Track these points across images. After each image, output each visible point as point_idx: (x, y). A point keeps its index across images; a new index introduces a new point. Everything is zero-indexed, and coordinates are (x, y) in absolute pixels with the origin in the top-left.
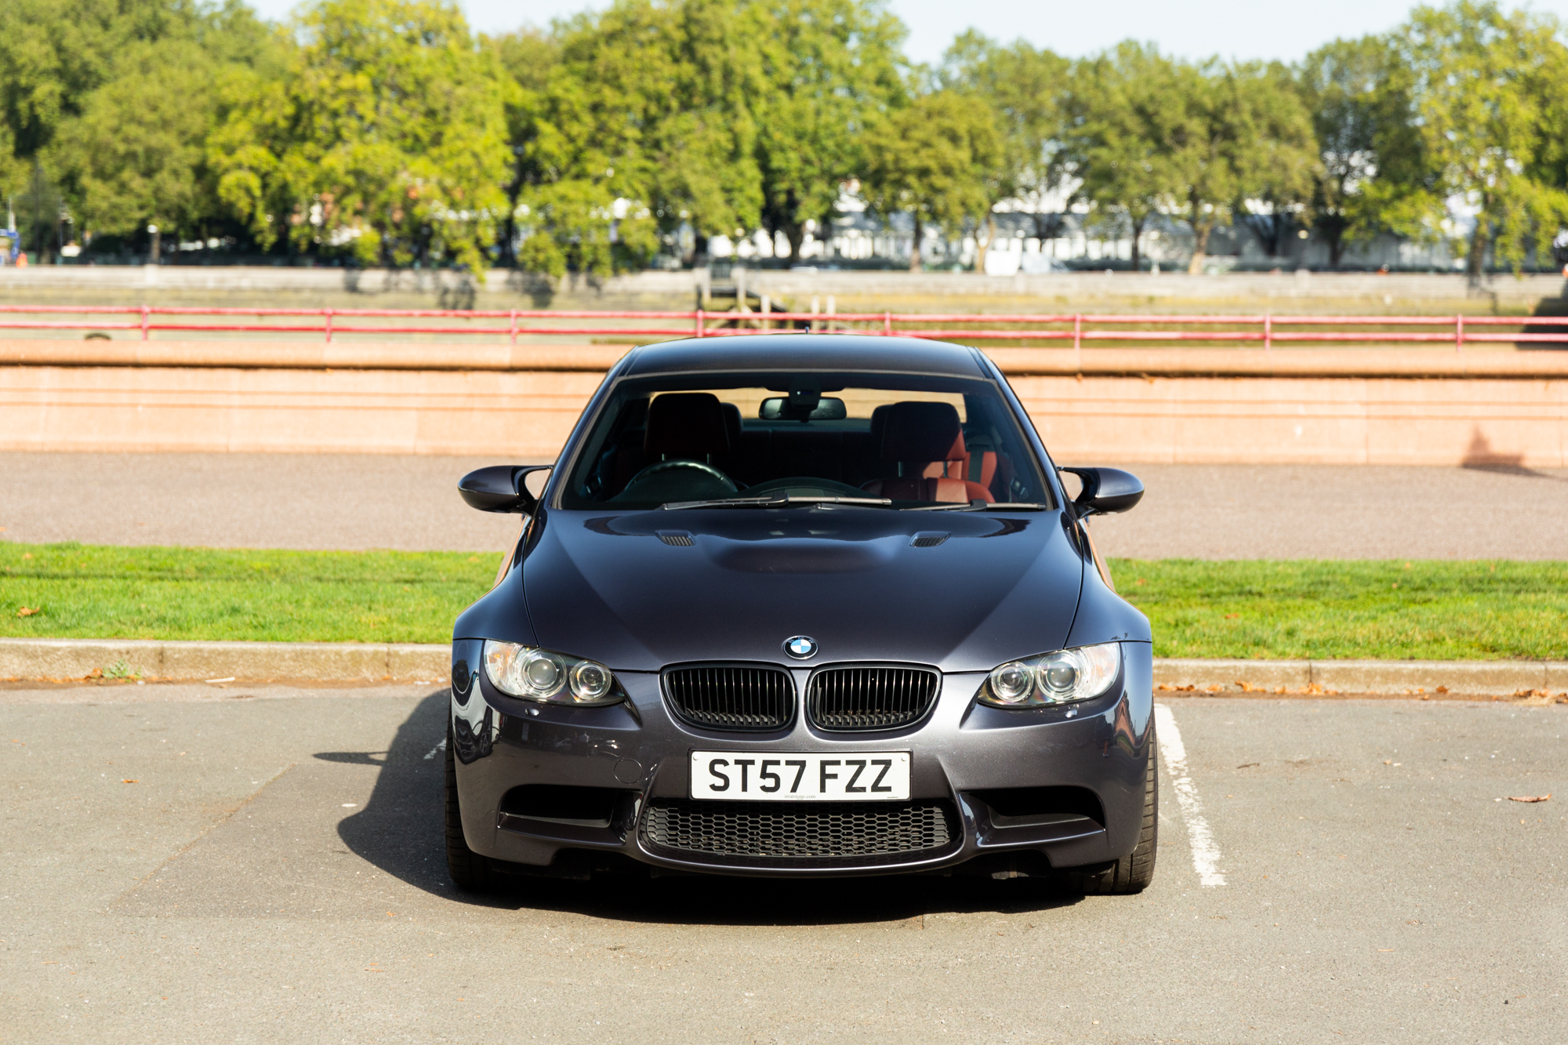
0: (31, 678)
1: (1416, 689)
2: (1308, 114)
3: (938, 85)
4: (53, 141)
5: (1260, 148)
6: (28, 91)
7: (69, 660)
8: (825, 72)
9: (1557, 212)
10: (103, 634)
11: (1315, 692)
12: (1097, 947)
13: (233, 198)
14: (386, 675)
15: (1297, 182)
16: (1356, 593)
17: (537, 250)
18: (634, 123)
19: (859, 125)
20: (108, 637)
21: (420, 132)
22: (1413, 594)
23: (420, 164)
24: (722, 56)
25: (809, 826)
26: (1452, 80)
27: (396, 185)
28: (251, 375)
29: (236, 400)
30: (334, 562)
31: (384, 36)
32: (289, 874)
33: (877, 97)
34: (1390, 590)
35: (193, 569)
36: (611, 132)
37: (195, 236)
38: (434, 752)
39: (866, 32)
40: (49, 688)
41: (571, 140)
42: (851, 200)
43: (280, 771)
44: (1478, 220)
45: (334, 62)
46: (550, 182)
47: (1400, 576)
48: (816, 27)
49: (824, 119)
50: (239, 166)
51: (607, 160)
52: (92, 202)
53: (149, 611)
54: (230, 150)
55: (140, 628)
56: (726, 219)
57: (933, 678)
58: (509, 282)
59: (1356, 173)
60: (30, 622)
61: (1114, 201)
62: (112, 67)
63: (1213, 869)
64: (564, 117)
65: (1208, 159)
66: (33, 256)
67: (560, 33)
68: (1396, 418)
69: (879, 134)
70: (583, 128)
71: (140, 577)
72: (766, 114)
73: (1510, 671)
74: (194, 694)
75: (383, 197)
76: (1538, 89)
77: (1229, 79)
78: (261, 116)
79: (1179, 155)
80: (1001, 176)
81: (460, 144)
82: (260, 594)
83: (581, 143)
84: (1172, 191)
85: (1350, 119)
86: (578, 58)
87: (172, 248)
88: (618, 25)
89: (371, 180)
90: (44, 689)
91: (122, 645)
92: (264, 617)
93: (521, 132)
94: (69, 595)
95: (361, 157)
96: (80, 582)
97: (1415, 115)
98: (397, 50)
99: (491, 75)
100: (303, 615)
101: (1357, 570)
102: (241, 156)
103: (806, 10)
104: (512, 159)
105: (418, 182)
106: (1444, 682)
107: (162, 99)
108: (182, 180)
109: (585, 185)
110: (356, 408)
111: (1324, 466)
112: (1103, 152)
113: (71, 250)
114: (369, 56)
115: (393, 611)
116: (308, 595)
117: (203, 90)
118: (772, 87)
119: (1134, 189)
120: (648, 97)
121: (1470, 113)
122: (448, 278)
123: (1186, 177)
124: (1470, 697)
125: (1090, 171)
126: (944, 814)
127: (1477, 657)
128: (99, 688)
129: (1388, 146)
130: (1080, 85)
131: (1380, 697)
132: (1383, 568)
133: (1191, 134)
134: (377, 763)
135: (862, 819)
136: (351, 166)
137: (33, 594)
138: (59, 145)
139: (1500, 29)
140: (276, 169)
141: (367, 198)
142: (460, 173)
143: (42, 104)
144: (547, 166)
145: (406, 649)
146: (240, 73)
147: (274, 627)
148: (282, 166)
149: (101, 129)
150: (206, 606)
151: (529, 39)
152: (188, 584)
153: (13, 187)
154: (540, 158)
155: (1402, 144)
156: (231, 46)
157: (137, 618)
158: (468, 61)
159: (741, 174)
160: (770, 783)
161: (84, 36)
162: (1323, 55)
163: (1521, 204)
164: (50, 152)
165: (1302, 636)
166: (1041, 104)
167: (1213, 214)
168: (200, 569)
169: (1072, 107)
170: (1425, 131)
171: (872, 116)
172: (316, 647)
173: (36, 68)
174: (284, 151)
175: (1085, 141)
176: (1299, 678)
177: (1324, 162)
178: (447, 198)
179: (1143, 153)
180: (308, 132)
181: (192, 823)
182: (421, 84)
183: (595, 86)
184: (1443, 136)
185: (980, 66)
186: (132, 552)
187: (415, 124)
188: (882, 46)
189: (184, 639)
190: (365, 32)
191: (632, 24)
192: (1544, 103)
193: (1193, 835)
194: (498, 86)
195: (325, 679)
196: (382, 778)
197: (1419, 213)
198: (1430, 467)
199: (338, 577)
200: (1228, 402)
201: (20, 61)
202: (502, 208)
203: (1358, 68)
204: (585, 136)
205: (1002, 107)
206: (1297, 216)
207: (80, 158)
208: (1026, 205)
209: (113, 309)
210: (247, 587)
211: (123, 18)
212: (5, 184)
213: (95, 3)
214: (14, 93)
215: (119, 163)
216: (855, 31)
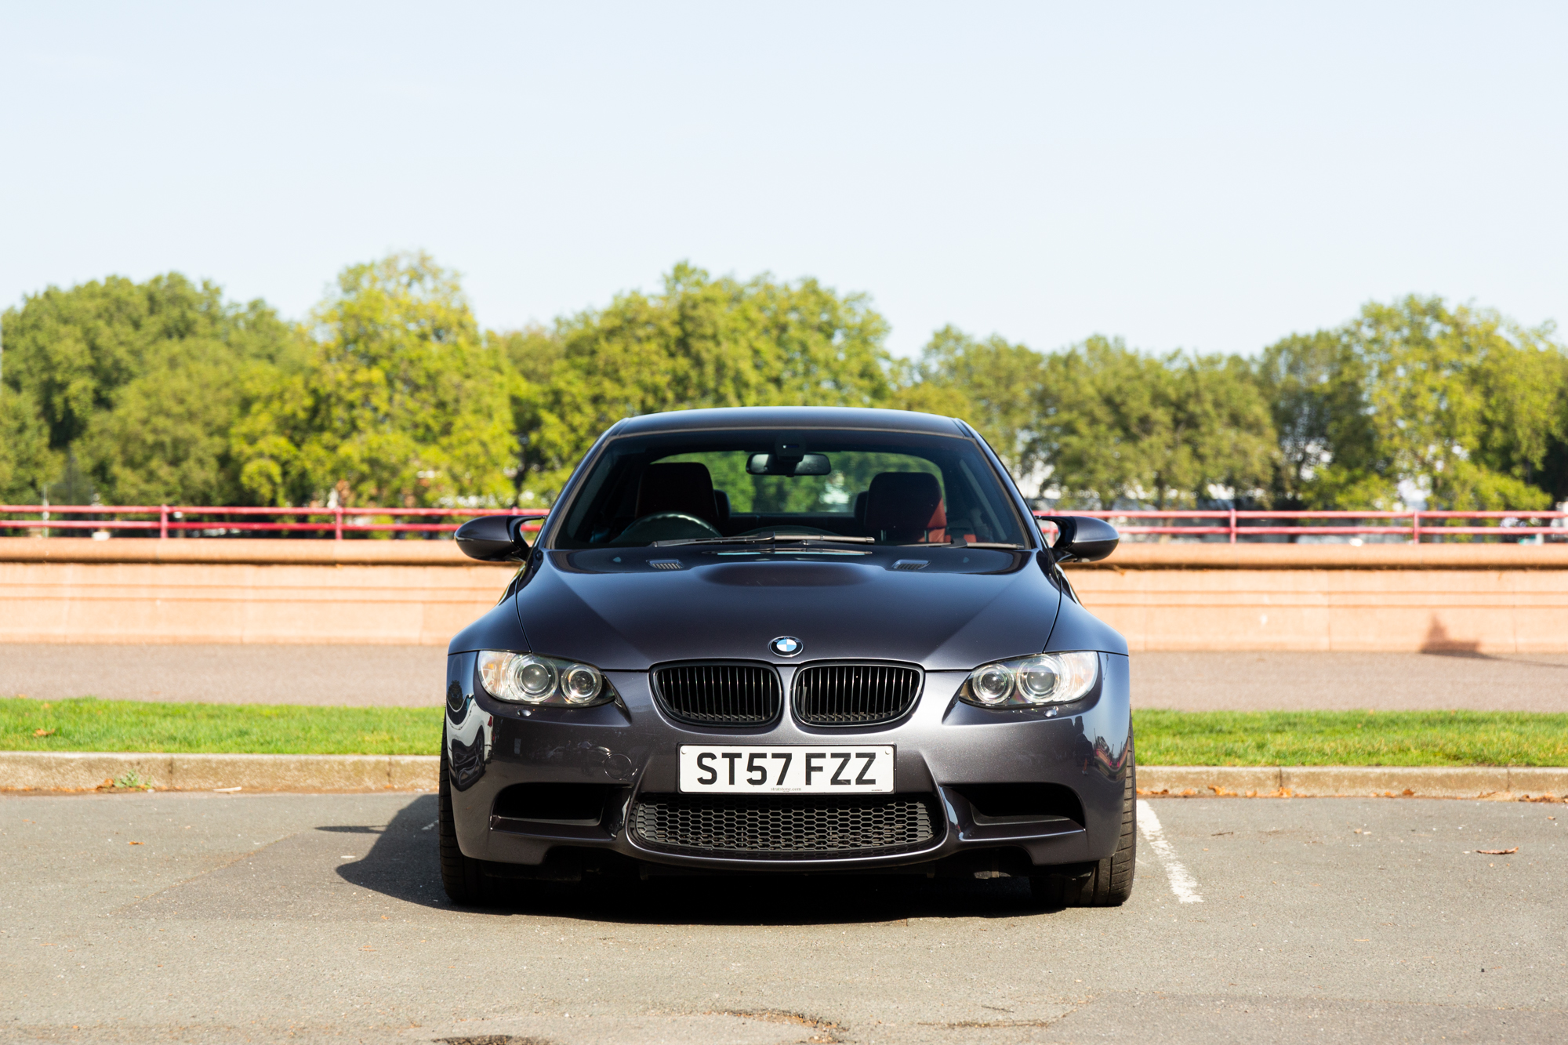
0: (46, 788)
1: (1383, 792)
2: (1267, 404)
3: (918, 378)
4: (86, 434)
5: (1220, 436)
6: (63, 387)
7: (82, 771)
8: (812, 366)
9: (1502, 495)
10: (115, 748)
11: (1285, 795)
12: (1078, 936)
13: (255, 485)
14: (388, 784)
15: (1257, 467)
16: (1322, 729)
20: (120, 751)
21: (431, 422)
22: (1378, 730)
23: (431, 453)
24: (715, 351)
25: (795, 820)
26: (1401, 372)
27: (407, 473)
28: (264, 571)
29: (251, 594)
31: (398, 333)
32: (286, 894)
33: (861, 389)
34: (1355, 725)
35: (204, 713)
38: (432, 825)
39: (850, 328)
40: (61, 795)
41: (573, 429)
43: (282, 837)
44: (1428, 504)
45: (350, 357)
46: (553, 469)
47: (1364, 719)
48: (803, 324)
50: (261, 455)
52: (121, 489)
53: (160, 734)
54: (252, 440)
55: (151, 744)
57: (916, 676)
59: (1313, 460)
60: (45, 740)
61: (1084, 487)
62: (142, 363)
63: (1190, 892)
64: (567, 409)
65: (1173, 446)
67: (563, 330)
68: (1357, 607)
70: (584, 418)
71: (153, 714)
73: (1473, 774)
74: (202, 798)
75: (396, 483)
76: (1483, 381)
77: (1191, 371)
78: (282, 408)
79: (1145, 443)
81: (468, 434)
82: (268, 725)
83: (582, 433)
84: (1139, 476)
85: (1306, 409)
86: (580, 353)
88: (617, 322)
89: (384, 467)
90: (56, 796)
91: (133, 757)
92: (271, 736)
93: (526, 423)
94: (83, 724)
95: (375, 446)
97: (1367, 405)
98: (409, 346)
99: (499, 370)
100: (309, 736)
101: (1322, 715)
102: (263, 445)
103: (794, 309)
104: (517, 448)
105: (430, 470)
106: (1410, 786)
107: (189, 392)
108: (207, 469)
110: (364, 602)
111: (1288, 652)
112: (1073, 440)
114: (384, 351)
115: (395, 734)
117: (227, 384)
118: (762, 380)
119: (1103, 475)
120: (646, 389)
121: (1419, 402)
123: (1152, 463)
124: (1435, 797)
125: (1059, 459)
126: (927, 809)
127: (1442, 764)
128: (110, 795)
129: (1342, 434)
130: (1052, 378)
131: (1348, 797)
132: (1348, 715)
133: (1156, 423)
134: (377, 832)
135: (847, 814)
136: (366, 454)
137: (49, 719)
138: (92, 437)
139: (1447, 324)
140: (296, 457)
141: (381, 485)
142: (469, 461)
143: (76, 399)
144: (550, 453)
145: (407, 759)
146: (262, 368)
147: (280, 743)
148: (302, 455)
149: (131, 421)
150: (215, 732)
151: (534, 336)
152: (199, 720)
153: (47, 477)
154: (543, 447)
155: (1355, 432)
156: (254, 343)
157: (148, 737)
158: (476, 356)
160: (757, 775)
161: (116, 335)
162: (1279, 349)
163: (1468, 488)
164: (83, 444)
165: (1272, 749)
166: (1015, 396)
167: (1177, 499)
168: (210, 713)
169: (1044, 399)
170: (1376, 420)
172: (320, 758)
173: (70, 366)
174: (303, 441)
175: (1057, 430)
176: (1270, 783)
177: (1282, 450)
178: (456, 485)
179: (1112, 441)
180: (327, 423)
181: (194, 867)
182: (432, 377)
183: (596, 379)
184: (1394, 425)
185: (957, 360)
186: (146, 705)
187: (427, 415)
188: (865, 342)
189: (193, 752)
190: (380, 329)
191: (631, 322)
192: (1488, 393)
194: (503, 379)
195: (329, 788)
196: (380, 840)
197: (1372, 496)
198: (1390, 653)
200: (1196, 592)
201: (56, 359)
202: (508, 493)
203: (1312, 361)
204: (587, 426)
205: (978, 398)
206: (1257, 500)
207: (111, 448)
210: (256, 721)
211: (153, 319)
212: (40, 474)
213: (127, 304)
214: (50, 389)
215: (147, 452)
216: (840, 328)
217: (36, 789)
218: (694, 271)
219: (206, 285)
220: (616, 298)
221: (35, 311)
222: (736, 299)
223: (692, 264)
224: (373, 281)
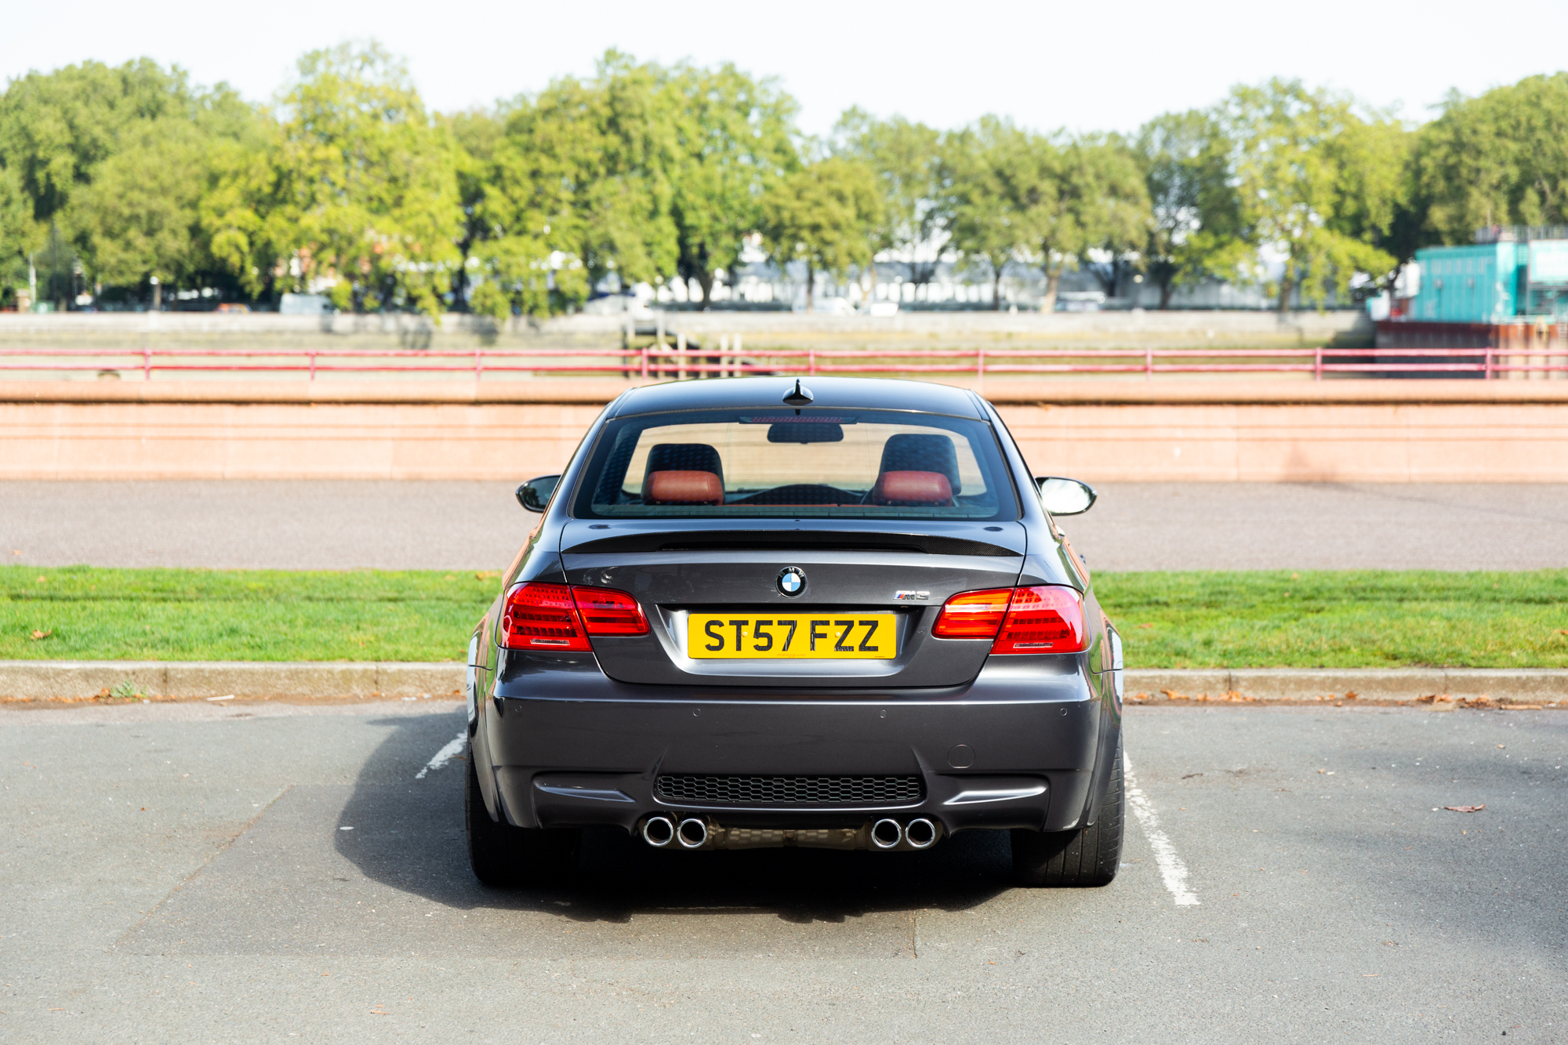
0: (44, 698)
1: (1327, 695)
2: (1142, 176)
3: (827, 153)
4: (67, 207)
5: (1100, 205)
6: (45, 163)
7: (79, 681)
8: (730, 142)
9: (1354, 259)
10: (111, 656)
11: (1234, 699)
12: (1089, 975)
13: (224, 254)
14: (375, 692)
15: (1133, 234)
16: (1254, 603)
17: (485, 296)
18: (567, 187)
19: (761, 189)
20: (116, 659)
21: (384, 195)
22: (1306, 603)
23: (384, 222)
24: (643, 129)
26: (1263, 147)
27: (363, 242)
28: (243, 410)
29: (231, 433)
30: (323, 582)
31: (352, 114)
32: (291, 904)
33: (776, 163)
34: (1283, 600)
35: (194, 590)
36: (547, 195)
37: (191, 285)
38: (425, 771)
39: (765, 107)
40: (60, 708)
41: (514, 202)
42: (753, 250)
43: (279, 792)
44: (1287, 266)
45: (310, 136)
46: (496, 238)
47: (1291, 586)
48: (722, 104)
49: (730, 183)
50: (229, 226)
51: (545, 218)
52: (102, 258)
53: (153, 633)
54: (220, 212)
55: (145, 650)
56: (647, 269)
58: (461, 324)
59: (1182, 226)
60: (42, 644)
61: (977, 251)
62: (117, 140)
63: (1183, 887)
64: (508, 183)
65: (1058, 215)
66: (52, 305)
67: (504, 111)
68: (1263, 440)
69: (777, 195)
70: (523, 191)
71: (145, 599)
72: (681, 179)
73: (1413, 678)
74: (196, 713)
75: (353, 251)
76: (1337, 155)
77: (1075, 147)
78: (247, 183)
79: (1033, 211)
80: (882, 230)
81: (417, 206)
82: (256, 615)
83: (522, 204)
84: (1028, 242)
85: (1178, 180)
86: (520, 131)
87: (172, 297)
88: (552, 103)
89: (343, 237)
90: (55, 708)
91: (128, 666)
92: (261, 638)
93: (471, 195)
94: (79, 617)
95: (333, 217)
96: (90, 604)
97: (1231, 176)
98: (363, 126)
99: (444, 146)
100: (297, 636)
101: (1250, 581)
102: (229, 217)
103: (714, 89)
104: (463, 218)
105: (383, 239)
106: (1353, 689)
107: (161, 168)
108: (180, 238)
109: (526, 240)
110: (338, 439)
111: (1200, 483)
112: (968, 210)
113: (84, 299)
114: (340, 131)
115: (381, 630)
116: (300, 615)
117: (196, 161)
118: (685, 155)
119: (995, 241)
120: (580, 164)
121: (1279, 174)
122: (409, 321)
123: (1039, 228)
124: (1377, 703)
125: (956, 225)
127: (1382, 665)
128: (107, 707)
129: (1209, 204)
130: (949, 152)
131: (1295, 703)
132: (1272, 578)
133: (1042, 194)
136: (326, 225)
137: (46, 618)
138: (73, 209)
139: (1306, 103)
140: (261, 229)
141: (339, 253)
142: (419, 232)
143: (58, 174)
144: (494, 224)
145: (393, 667)
146: (227, 145)
147: (270, 647)
148: (266, 226)
149: (108, 195)
150: (205, 627)
151: (476, 115)
152: (189, 605)
153: (33, 246)
154: (487, 217)
155: (1221, 202)
156: (220, 122)
157: (142, 640)
158: (424, 134)
159: (659, 230)
161: (93, 115)
162: (1153, 126)
163: (1323, 252)
164: (65, 215)
165: (1218, 647)
166: (915, 169)
167: (1061, 262)
168: (200, 590)
169: (941, 171)
170: (1241, 191)
171: (771, 180)
172: (310, 666)
173: (52, 142)
174: (267, 213)
175: (953, 200)
176: (1220, 686)
177: (1156, 216)
178: (408, 252)
179: (1003, 210)
180: (289, 197)
181: (196, 850)
182: (385, 155)
183: (534, 155)
184: (1256, 194)
185: (864, 136)
186: (137, 574)
187: (381, 189)
188: (779, 120)
189: (186, 659)
190: (336, 110)
191: (566, 103)
192: (1341, 166)
193: (1157, 851)
194: (450, 156)
195: (318, 695)
196: (377, 799)
197: (1236, 260)
199: (327, 596)
200: (1115, 427)
201: (38, 138)
202: (455, 260)
203: (1184, 136)
204: (526, 199)
205: (882, 171)
206: (1133, 263)
207: (90, 220)
208: (903, 255)
209: (118, 351)
210: (244, 607)
211: (127, 100)
212: (25, 243)
213: (103, 86)
214: (32, 165)
215: (124, 224)
216: (757, 106)
217: (34, 700)
218: (622, 56)
219: (174, 68)
220: (551, 81)
221: (17, 92)
222: (661, 80)
223: (620, 50)
224: (329, 64)
